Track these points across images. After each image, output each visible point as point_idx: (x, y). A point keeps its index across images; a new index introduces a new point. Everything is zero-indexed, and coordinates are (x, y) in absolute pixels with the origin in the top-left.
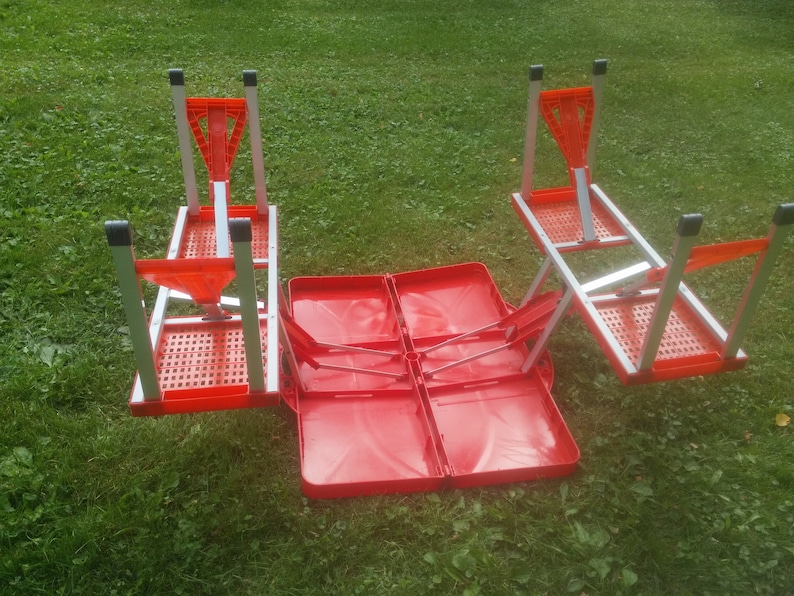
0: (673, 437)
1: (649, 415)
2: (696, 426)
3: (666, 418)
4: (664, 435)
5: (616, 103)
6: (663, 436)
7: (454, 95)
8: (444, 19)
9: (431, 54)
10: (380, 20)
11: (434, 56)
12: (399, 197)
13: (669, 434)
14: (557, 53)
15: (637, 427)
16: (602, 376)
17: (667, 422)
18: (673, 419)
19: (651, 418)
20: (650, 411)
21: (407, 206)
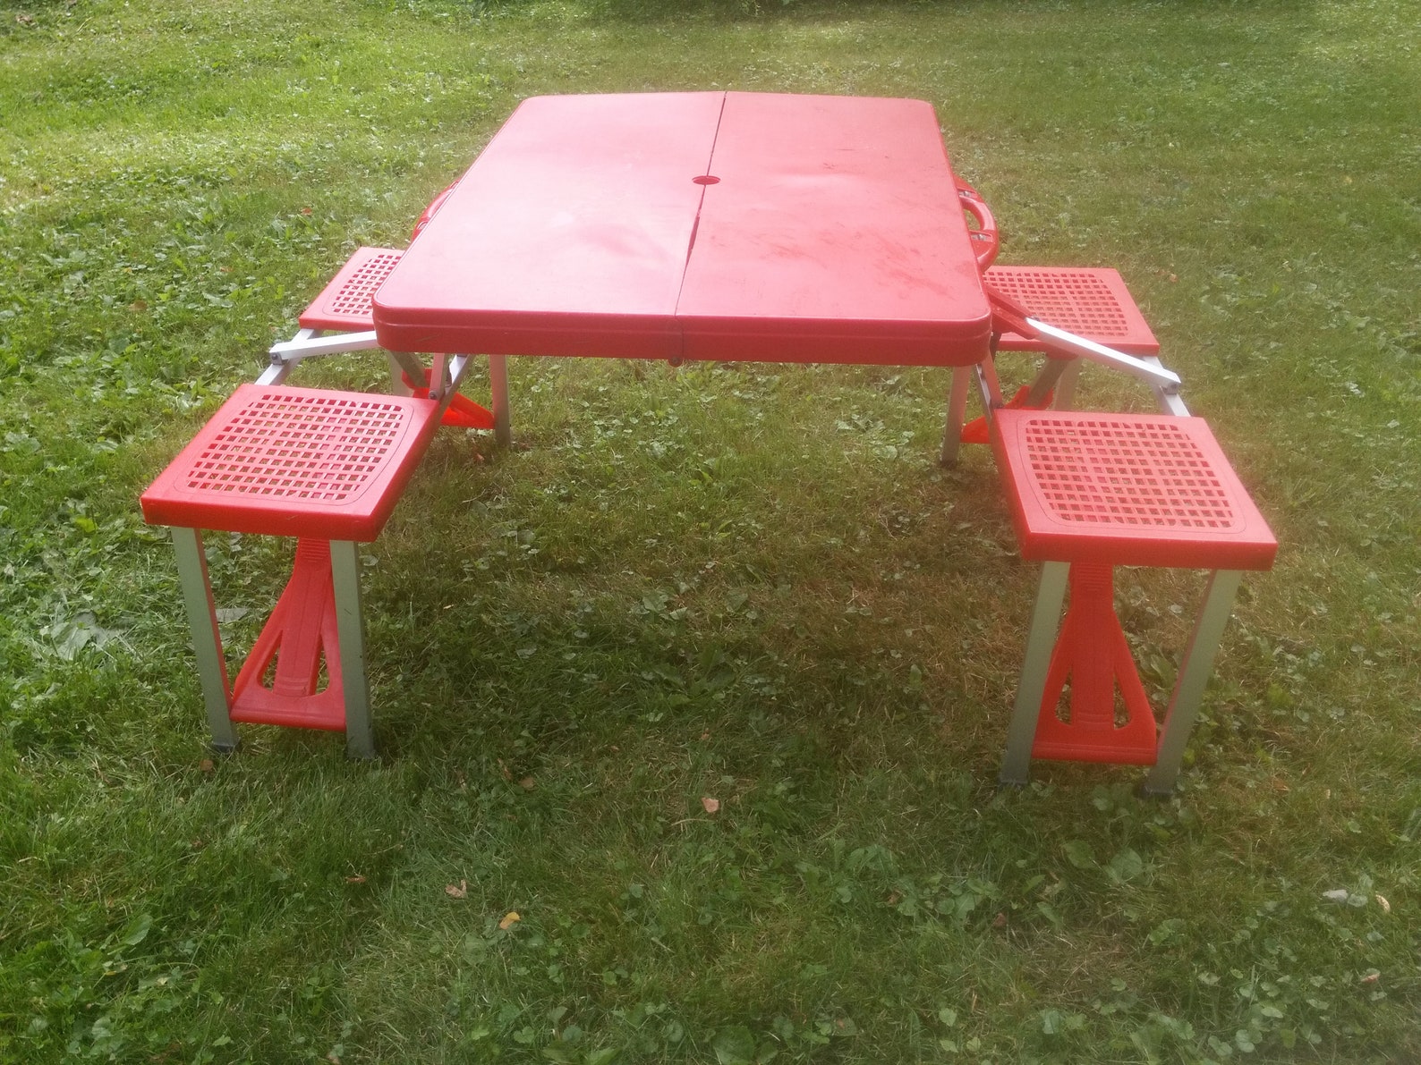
0: (1248, 1047)
1: (1204, 978)
2: (1321, 1029)
3: (1246, 993)
4: (1228, 1037)
5: (1399, 239)
6: (1223, 1039)
7: (1037, 209)
8: (1079, 64)
9: (1023, 131)
10: (948, 67)
11: (1028, 135)
12: (832, 406)
13: (1241, 1036)
14: (1301, 132)
15: (1166, 1005)
16: (1133, 855)
17: (1246, 1002)
18: (1262, 996)
19: (1203, 986)
20: (1210, 967)
21: (843, 426)
